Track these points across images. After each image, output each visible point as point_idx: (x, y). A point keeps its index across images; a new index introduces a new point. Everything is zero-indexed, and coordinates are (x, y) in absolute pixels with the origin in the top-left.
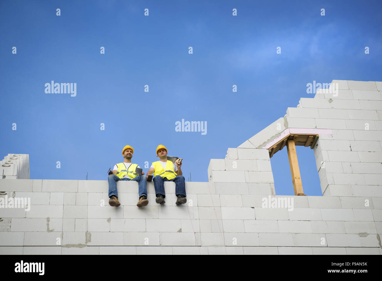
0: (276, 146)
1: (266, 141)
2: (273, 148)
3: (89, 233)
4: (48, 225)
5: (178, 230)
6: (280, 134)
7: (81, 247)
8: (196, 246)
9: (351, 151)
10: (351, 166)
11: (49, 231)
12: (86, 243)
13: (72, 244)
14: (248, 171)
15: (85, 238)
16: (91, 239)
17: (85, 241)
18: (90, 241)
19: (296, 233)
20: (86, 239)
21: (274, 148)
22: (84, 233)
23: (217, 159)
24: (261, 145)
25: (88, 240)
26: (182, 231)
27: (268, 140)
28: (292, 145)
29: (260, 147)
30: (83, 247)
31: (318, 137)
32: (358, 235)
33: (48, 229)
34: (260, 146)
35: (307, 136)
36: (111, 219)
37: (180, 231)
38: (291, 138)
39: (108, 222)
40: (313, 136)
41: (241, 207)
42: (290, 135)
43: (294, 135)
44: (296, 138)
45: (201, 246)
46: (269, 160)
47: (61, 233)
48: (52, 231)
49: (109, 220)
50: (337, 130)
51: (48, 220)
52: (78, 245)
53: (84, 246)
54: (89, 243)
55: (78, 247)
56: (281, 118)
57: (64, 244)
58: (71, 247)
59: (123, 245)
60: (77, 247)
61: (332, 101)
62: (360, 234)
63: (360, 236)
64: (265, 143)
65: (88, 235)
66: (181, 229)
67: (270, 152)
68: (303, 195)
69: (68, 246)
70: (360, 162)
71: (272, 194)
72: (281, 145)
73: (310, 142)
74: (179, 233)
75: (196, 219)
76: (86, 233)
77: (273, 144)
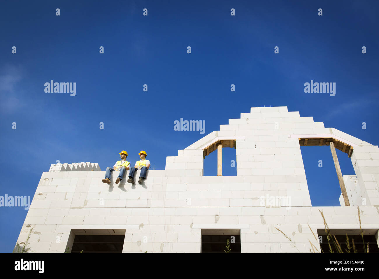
2: (206, 148)
4: (66, 196)
6: (212, 140)
8: (147, 207)
9: (256, 148)
11: (65, 199)
12: (84, 206)
14: (188, 163)
18: (86, 205)
19: (211, 199)
23: (170, 157)
24: (199, 147)
25: (85, 204)
26: (141, 199)
27: (204, 144)
28: (220, 147)
29: (198, 149)
31: (236, 141)
33: (65, 198)
35: (229, 141)
37: (139, 199)
38: (219, 143)
40: (233, 141)
41: (179, 184)
42: (218, 141)
43: (221, 140)
44: (222, 142)
45: (149, 207)
46: (202, 156)
47: (71, 201)
48: (67, 200)
49: (100, 193)
50: (249, 136)
51: (66, 193)
53: (82, 208)
56: (214, 131)
60: (78, 208)
61: (248, 119)
62: (253, 198)
63: (253, 200)
64: (201, 146)
65: (86, 201)
66: (140, 198)
67: (203, 151)
68: (220, 175)
69: (73, 208)
70: (261, 154)
71: (200, 176)
72: (213, 148)
73: (232, 145)
74: (138, 200)
75: (150, 192)
76: (85, 201)
77: (207, 146)
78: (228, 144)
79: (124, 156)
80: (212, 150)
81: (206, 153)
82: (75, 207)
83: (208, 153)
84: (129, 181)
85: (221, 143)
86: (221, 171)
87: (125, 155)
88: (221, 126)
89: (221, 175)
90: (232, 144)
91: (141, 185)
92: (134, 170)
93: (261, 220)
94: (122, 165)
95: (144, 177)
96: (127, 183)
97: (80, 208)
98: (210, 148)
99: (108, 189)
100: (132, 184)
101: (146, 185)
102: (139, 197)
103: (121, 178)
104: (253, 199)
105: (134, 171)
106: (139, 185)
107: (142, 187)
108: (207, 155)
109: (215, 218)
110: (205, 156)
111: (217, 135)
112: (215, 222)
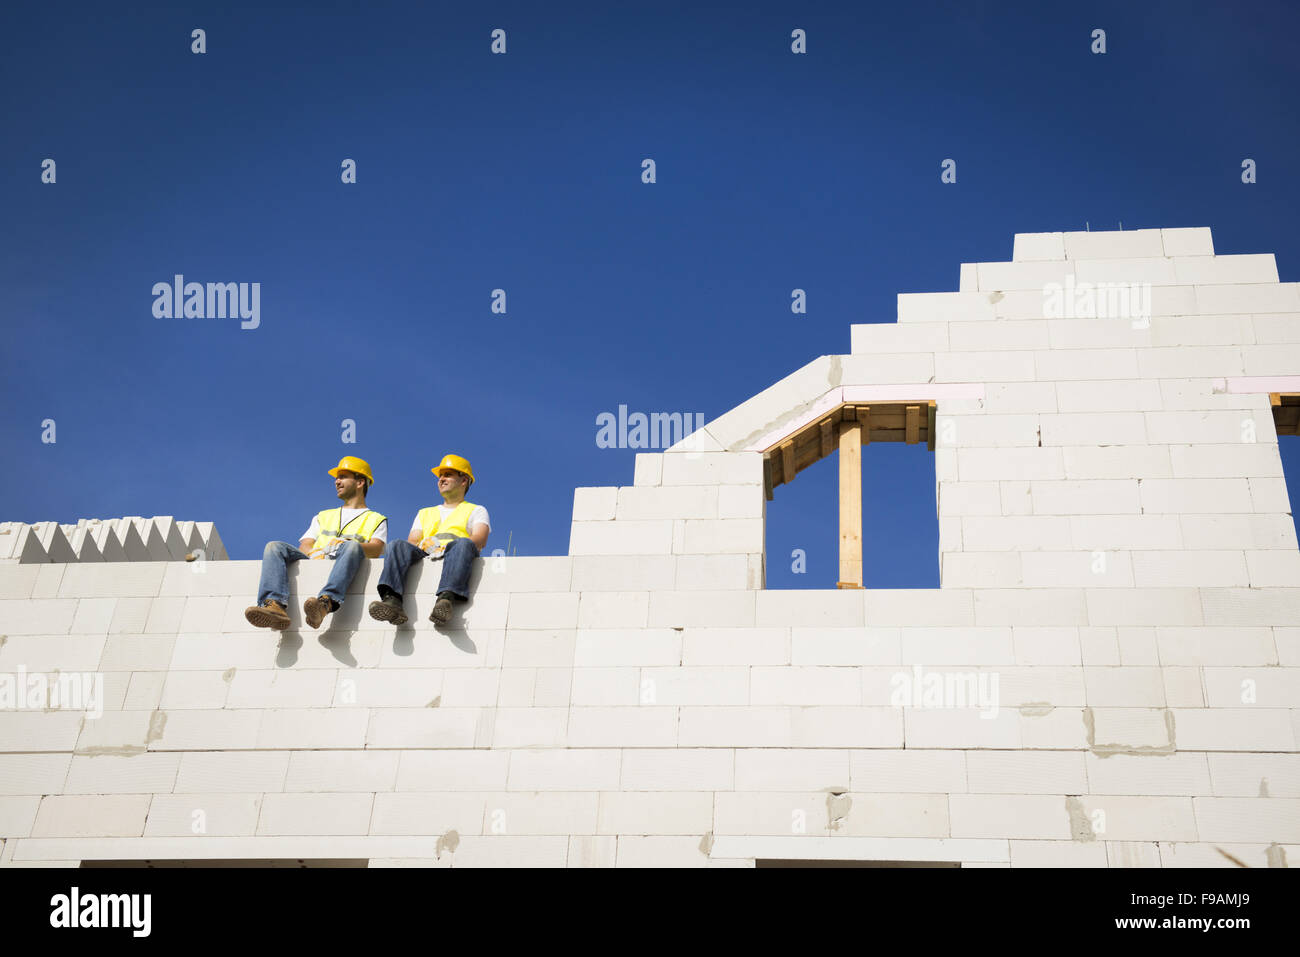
0: (791, 441)
1: (762, 428)
2: (779, 447)
3: (163, 714)
5: (429, 701)
6: (808, 405)
7: (128, 755)
8: (474, 748)
9: (1040, 445)
10: (1029, 492)
12: (145, 743)
13: (103, 746)
14: (686, 520)
15: (148, 728)
16: (162, 730)
17: (145, 738)
18: (159, 736)
19: (804, 707)
20: (149, 732)
21: (783, 447)
22: (150, 714)
23: (595, 488)
24: (743, 441)
25: (154, 734)
26: (442, 704)
27: (770, 424)
28: (851, 442)
29: (737, 448)
30: (135, 754)
31: (934, 410)
32: (1018, 710)
34: (739, 443)
35: (901, 409)
36: (237, 673)
37: (435, 704)
38: (845, 418)
39: (226, 680)
40: (917, 407)
41: (642, 628)
42: (842, 408)
43: (856, 406)
44: (864, 414)
45: (489, 749)
46: (758, 485)
47: (81, 714)
49: (228, 674)
50: (1002, 385)
52: (122, 749)
53: (139, 750)
54: (156, 741)
55: (122, 754)
56: (823, 357)
57: (83, 745)
58: (100, 754)
59: (252, 748)
60: (116, 754)
61: (1002, 296)
62: (1025, 706)
63: (1024, 714)
64: (755, 435)
65: (159, 718)
66: (438, 699)
67: (766, 462)
68: (854, 586)
69: (91, 752)
70: (1066, 479)
71: (750, 587)
72: (819, 441)
73: (918, 428)
74: (430, 709)
75: (492, 668)
76: (154, 716)
77: (783, 434)
78: (895, 422)
79: (354, 485)
80: (806, 458)
81: (777, 467)
82: (102, 749)
83: (788, 470)
84: (377, 612)
85: (856, 421)
86: (860, 564)
87: (358, 476)
88: (859, 332)
89: (860, 584)
90: (914, 424)
91: (443, 634)
92: (408, 556)
93: (1071, 821)
94: (346, 532)
95: (457, 594)
96: (366, 621)
97: (128, 751)
98: (800, 444)
99: (275, 651)
100: (394, 627)
101: (471, 633)
102: (434, 698)
103: (335, 598)
104: (1022, 710)
105: (406, 562)
106: (437, 634)
107: (453, 646)
108: (782, 480)
109: (828, 803)
110: (775, 485)
111: (835, 381)
112: (830, 827)
